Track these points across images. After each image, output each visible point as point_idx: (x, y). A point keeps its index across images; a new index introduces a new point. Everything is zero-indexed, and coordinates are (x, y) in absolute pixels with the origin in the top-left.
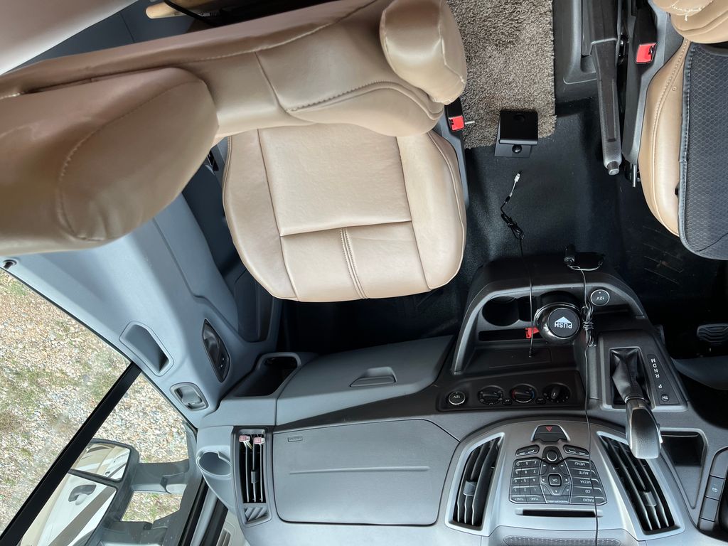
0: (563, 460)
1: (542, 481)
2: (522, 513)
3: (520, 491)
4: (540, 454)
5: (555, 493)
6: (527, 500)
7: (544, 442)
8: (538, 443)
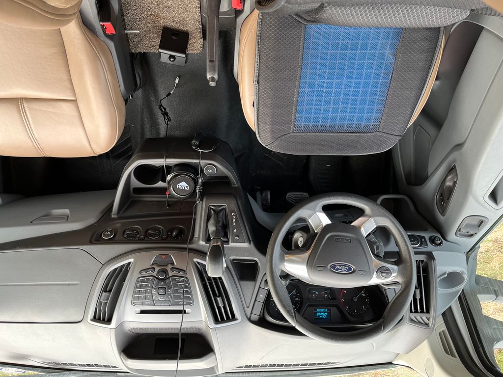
0: (169, 278)
1: (154, 292)
2: (139, 312)
3: (139, 298)
4: (155, 274)
5: (161, 299)
6: (143, 304)
7: (159, 265)
8: (154, 266)
